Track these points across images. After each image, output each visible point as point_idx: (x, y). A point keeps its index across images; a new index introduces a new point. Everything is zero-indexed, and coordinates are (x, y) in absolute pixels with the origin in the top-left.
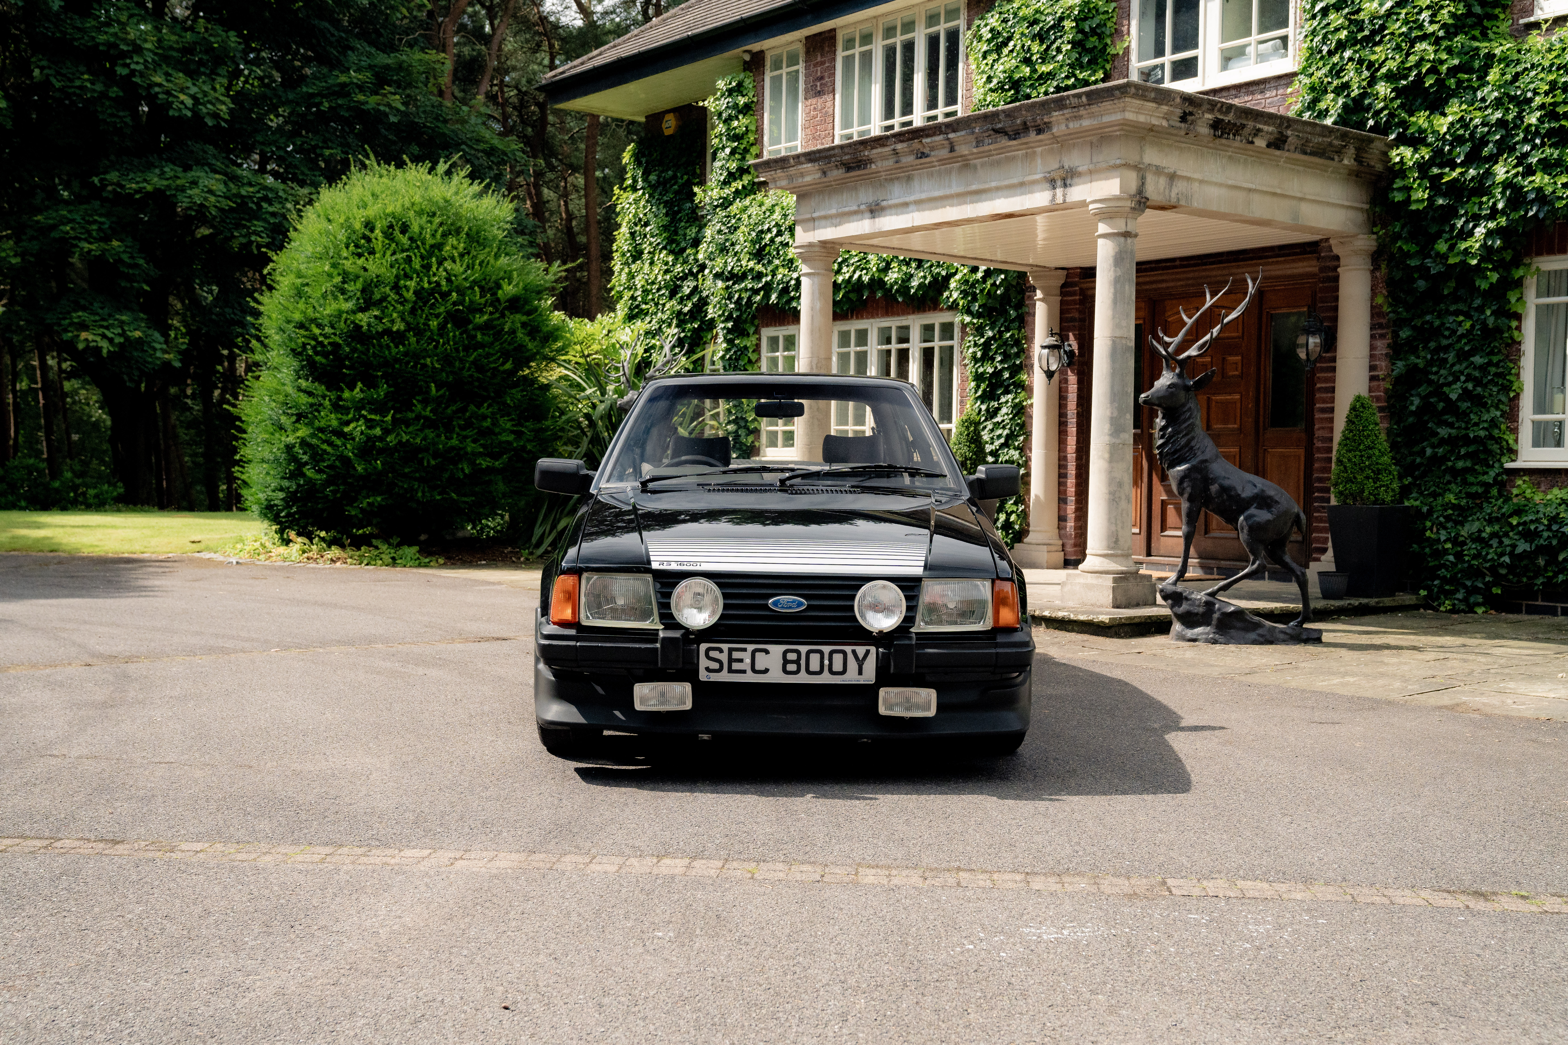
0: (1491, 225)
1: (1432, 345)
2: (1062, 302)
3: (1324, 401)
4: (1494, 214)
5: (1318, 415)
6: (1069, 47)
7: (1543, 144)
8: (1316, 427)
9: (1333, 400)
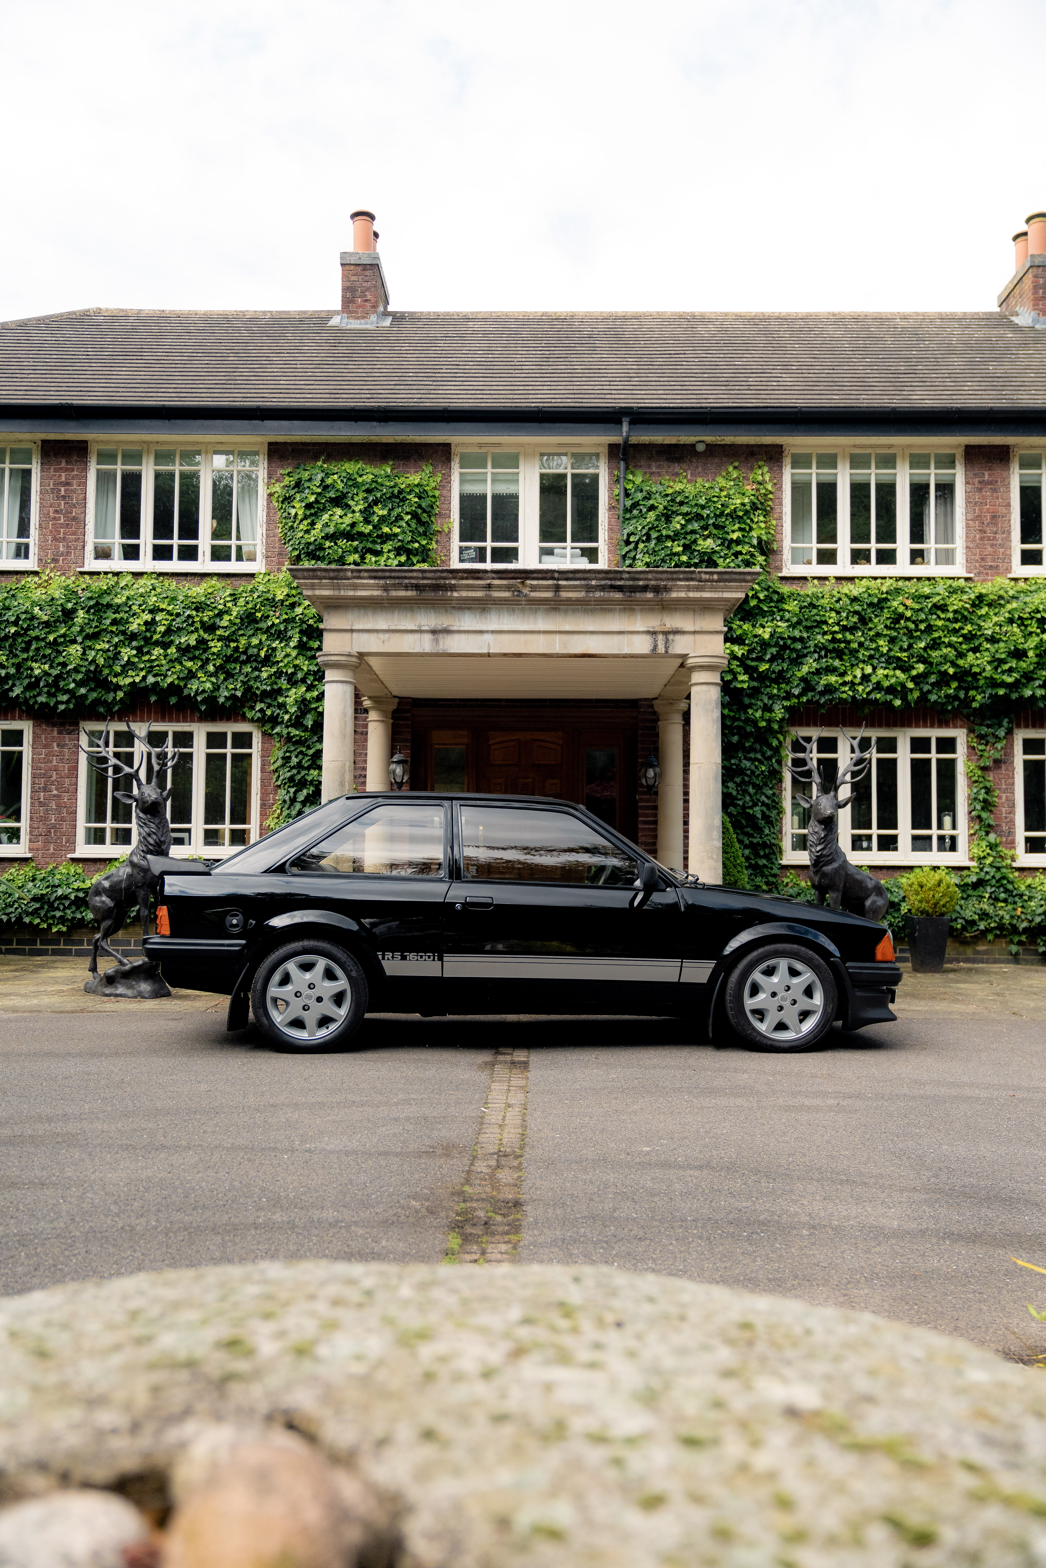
0: (786, 703)
1: (738, 780)
2: (394, 726)
3: (646, 816)
4: (788, 696)
5: (641, 826)
6: (409, 517)
7: (826, 656)
8: (640, 834)
9: (656, 815)
